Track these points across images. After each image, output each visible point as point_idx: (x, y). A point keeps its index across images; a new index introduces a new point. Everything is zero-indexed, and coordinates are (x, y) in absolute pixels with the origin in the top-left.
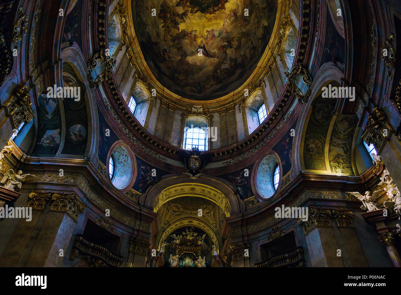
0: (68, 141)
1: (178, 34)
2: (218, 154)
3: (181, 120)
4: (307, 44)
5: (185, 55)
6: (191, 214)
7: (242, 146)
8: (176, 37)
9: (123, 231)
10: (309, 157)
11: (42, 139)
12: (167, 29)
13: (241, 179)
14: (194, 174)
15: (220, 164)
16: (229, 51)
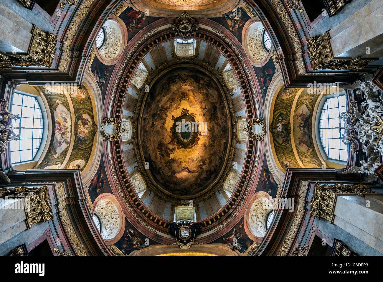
1: (169, 160)
2: (208, 223)
3: (171, 208)
5: (174, 173)
7: (228, 208)
8: (168, 161)
12: (162, 156)
14: (185, 244)
15: (211, 232)
16: (204, 167)
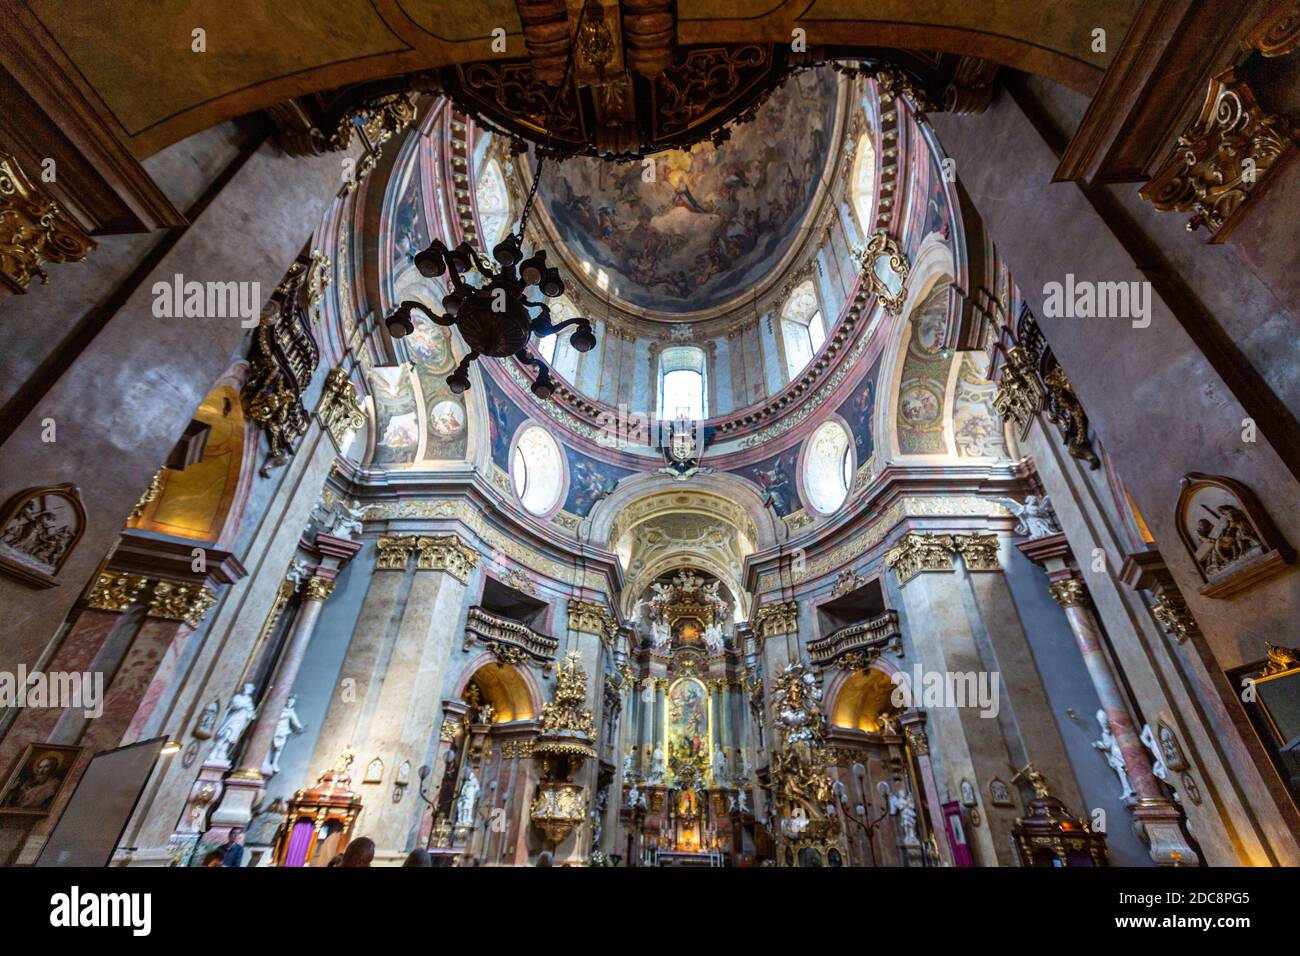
0: (432, 435)
1: (628, 172)
2: (729, 426)
3: (649, 359)
4: (895, 187)
5: (647, 215)
6: (685, 544)
7: (776, 406)
8: (624, 178)
9: (552, 592)
10: (909, 428)
11: (386, 435)
13: (778, 474)
14: (682, 470)
15: (734, 446)
16: (741, 196)
